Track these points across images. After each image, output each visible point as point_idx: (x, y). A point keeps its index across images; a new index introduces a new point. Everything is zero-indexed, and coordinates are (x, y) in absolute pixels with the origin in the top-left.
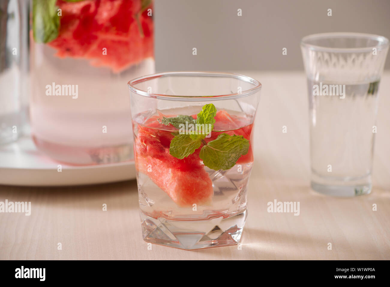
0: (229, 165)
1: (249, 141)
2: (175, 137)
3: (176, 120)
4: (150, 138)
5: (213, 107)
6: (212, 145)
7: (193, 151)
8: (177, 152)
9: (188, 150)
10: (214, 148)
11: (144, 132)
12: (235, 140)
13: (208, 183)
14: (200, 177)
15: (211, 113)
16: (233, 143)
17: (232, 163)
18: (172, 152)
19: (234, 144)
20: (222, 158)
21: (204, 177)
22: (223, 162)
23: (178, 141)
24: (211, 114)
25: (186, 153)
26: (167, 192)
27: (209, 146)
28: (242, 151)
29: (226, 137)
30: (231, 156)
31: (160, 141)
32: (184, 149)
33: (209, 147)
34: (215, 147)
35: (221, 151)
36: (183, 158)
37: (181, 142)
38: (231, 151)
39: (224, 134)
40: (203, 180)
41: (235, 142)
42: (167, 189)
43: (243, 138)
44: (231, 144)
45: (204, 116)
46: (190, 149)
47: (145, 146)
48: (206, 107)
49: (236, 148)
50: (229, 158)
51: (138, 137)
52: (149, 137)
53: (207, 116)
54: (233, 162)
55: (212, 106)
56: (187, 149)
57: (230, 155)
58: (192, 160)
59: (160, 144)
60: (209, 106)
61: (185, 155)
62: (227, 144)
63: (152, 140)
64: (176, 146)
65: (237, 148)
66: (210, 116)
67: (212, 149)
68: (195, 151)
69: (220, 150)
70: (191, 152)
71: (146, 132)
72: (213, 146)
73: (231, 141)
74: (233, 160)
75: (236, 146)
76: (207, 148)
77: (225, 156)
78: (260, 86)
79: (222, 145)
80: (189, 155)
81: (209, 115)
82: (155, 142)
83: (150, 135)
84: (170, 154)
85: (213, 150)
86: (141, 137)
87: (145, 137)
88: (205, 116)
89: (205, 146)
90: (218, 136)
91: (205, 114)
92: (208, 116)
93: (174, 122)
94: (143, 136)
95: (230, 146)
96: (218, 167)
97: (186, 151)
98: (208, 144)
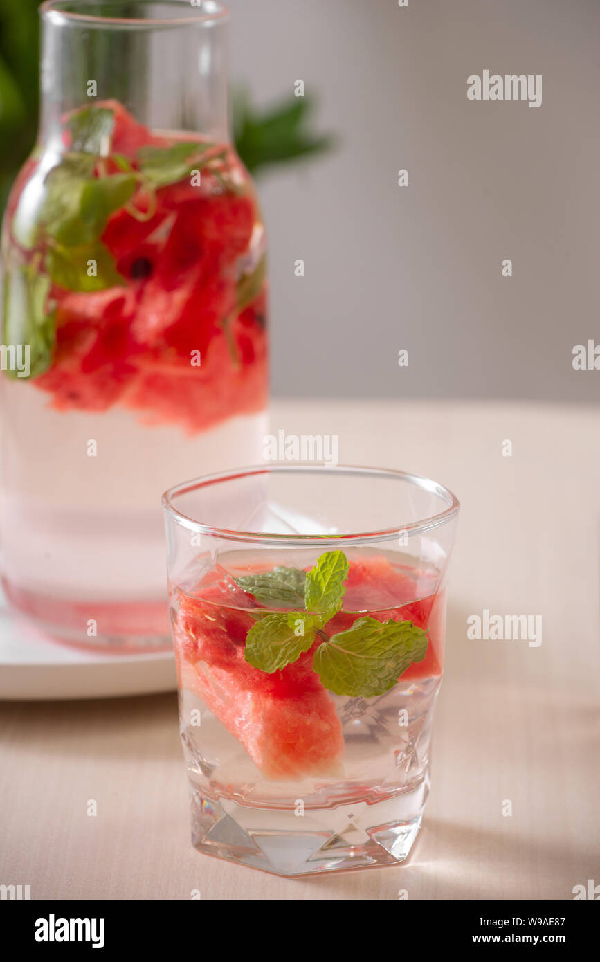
0: (380, 687)
1: (425, 632)
2: (257, 625)
3: (265, 580)
4: (204, 622)
5: (342, 558)
6: (340, 643)
7: (296, 656)
8: (261, 657)
9: (285, 653)
10: (345, 648)
11: (192, 609)
12: (393, 631)
13: (331, 725)
14: (314, 713)
15: (337, 570)
16: (388, 639)
17: (389, 682)
18: (249, 655)
19: (390, 640)
20: (364, 671)
21: (324, 712)
22: (365, 680)
23: (263, 632)
24: (337, 573)
25: (281, 660)
26: (243, 743)
27: (335, 646)
28: (411, 655)
29: (371, 625)
30: (384, 666)
31: (226, 631)
32: (275, 651)
33: (334, 648)
34: (347, 648)
35: (361, 656)
36: (274, 671)
37: (269, 635)
38: (385, 656)
39: (367, 620)
40: (322, 718)
41: (393, 635)
42: (242, 735)
43: (411, 626)
44: (384, 639)
45: (321, 577)
46: (289, 653)
47: (192, 638)
48: (327, 558)
49: (395, 649)
50: (381, 669)
51: (179, 618)
52: (201, 620)
53: (328, 577)
54: (390, 679)
55: (340, 556)
56: (282, 650)
57: (383, 663)
58: (298, 673)
59: (226, 636)
60: (333, 557)
61: (278, 664)
62: (374, 641)
63: (209, 627)
64: (258, 644)
65: (398, 647)
66: (336, 579)
67: (340, 651)
68: (300, 656)
69: (358, 654)
70: (291, 658)
71: (194, 608)
72: (341, 645)
73: (384, 633)
74: (389, 674)
75: (397, 645)
76: (328, 650)
77: (372, 666)
78: (456, 508)
79: (362, 643)
80: (286, 664)
81: (333, 576)
82: (214, 631)
83: (203, 617)
84: (247, 661)
85: (343, 652)
86: (185, 618)
87: (194, 619)
88: (325, 579)
89: (324, 644)
90: (353, 623)
91: (324, 574)
92: (331, 578)
93: (260, 586)
94: (190, 617)
95: (382, 645)
96: (353, 690)
97: (280, 656)
98: (332, 640)
